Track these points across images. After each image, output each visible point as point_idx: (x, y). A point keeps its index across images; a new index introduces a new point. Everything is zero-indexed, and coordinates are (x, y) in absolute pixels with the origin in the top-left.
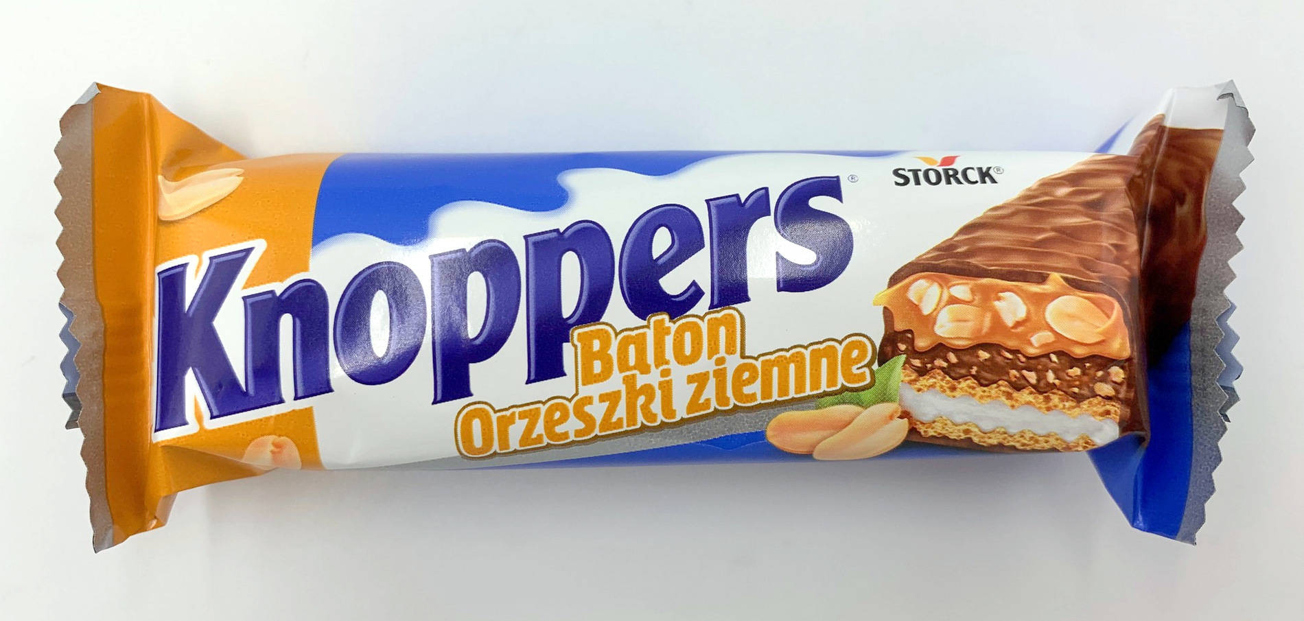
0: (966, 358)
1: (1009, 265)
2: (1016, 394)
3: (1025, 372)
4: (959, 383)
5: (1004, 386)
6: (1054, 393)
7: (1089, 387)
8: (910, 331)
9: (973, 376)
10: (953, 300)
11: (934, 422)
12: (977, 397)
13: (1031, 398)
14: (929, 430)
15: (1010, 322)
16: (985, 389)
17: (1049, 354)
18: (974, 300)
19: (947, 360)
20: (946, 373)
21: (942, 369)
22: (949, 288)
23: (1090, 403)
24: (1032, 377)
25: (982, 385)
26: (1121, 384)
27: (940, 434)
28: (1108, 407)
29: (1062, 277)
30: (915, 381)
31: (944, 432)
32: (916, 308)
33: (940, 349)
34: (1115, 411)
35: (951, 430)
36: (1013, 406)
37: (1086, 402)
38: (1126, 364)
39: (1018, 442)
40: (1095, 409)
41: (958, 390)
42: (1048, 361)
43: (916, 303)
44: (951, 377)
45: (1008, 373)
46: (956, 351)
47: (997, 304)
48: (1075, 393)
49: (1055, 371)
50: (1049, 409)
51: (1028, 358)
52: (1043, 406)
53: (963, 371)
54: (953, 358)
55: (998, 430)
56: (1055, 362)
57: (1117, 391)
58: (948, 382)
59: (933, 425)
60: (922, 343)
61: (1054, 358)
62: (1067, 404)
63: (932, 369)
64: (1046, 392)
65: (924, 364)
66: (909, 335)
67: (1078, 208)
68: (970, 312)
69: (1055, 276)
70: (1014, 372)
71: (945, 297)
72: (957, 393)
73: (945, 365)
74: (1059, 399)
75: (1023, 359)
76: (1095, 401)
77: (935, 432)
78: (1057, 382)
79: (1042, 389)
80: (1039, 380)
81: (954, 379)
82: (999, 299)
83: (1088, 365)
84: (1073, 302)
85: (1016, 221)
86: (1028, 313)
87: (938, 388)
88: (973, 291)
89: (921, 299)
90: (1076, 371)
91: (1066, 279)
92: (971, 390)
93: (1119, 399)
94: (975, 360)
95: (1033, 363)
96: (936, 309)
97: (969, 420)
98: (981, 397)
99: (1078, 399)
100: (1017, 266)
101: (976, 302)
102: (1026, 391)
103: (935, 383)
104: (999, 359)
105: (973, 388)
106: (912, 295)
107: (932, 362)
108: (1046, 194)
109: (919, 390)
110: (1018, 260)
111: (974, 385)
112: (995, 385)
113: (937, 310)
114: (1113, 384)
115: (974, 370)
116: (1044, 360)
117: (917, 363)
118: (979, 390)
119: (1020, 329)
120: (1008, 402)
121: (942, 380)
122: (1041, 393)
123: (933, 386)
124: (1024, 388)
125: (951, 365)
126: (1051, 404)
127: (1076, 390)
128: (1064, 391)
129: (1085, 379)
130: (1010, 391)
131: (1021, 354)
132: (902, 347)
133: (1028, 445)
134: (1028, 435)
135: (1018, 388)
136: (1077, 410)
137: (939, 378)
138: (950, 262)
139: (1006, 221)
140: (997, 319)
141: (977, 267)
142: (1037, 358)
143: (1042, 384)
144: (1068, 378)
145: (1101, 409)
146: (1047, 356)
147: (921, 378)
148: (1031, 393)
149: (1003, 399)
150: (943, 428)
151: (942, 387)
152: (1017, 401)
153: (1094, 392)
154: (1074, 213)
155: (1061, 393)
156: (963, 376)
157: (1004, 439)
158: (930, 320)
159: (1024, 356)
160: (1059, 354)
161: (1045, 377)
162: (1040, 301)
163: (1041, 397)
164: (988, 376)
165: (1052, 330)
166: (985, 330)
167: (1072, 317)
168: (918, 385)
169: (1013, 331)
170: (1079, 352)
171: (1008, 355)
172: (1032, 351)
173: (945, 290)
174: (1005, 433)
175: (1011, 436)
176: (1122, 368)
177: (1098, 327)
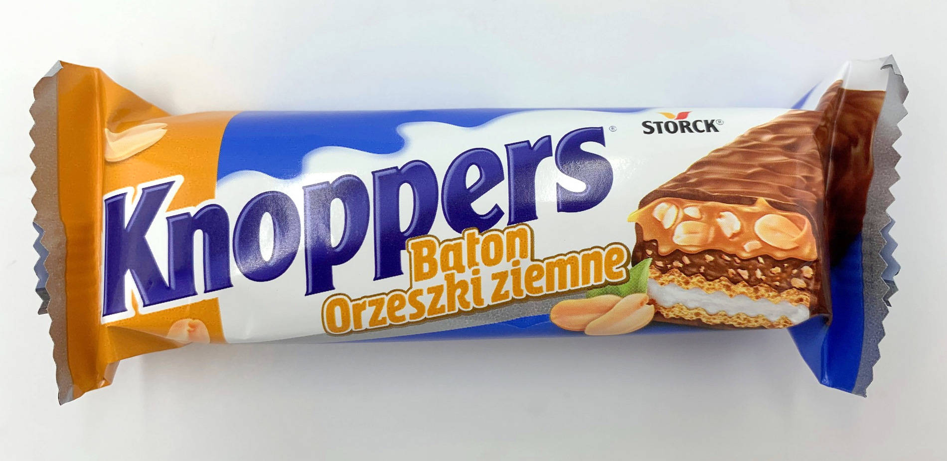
0: (697, 260)
1: (728, 192)
2: (733, 287)
3: (739, 271)
4: (692, 278)
5: (724, 281)
6: (761, 286)
7: (787, 281)
8: (655, 241)
9: (702, 274)
10: (687, 218)
11: (673, 307)
12: (705, 288)
13: (744, 290)
14: (670, 313)
15: (728, 233)
16: (711, 283)
17: (757, 257)
18: (702, 218)
19: (682, 262)
20: (681, 271)
21: (679, 268)
22: (683, 209)
23: (788, 293)
24: (745, 274)
25: (708, 280)
26: (810, 279)
27: (677, 316)
28: (801, 296)
29: (767, 201)
30: (659, 277)
31: (680, 315)
32: (659, 224)
33: (677, 254)
34: (807, 299)
35: (686, 313)
36: (731, 296)
37: (785, 292)
38: (814, 264)
39: (736, 321)
40: (791, 297)
41: (691, 283)
42: (757, 262)
43: (660, 220)
44: (685, 274)
45: (727, 271)
46: (689, 255)
47: (719, 220)
48: (776, 285)
49: (762, 270)
50: (757, 297)
51: (742, 260)
52: (754, 295)
53: (694, 270)
54: (687, 260)
55: (720, 313)
56: (762, 263)
57: (808, 284)
58: (683, 278)
59: (673, 310)
60: (664, 250)
61: (761, 260)
62: (771, 294)
63: (672, 268)
64: (755, 285)
65: (666, 265)
66: (655, 244)
67: (779, 149)
68: (699, 226)
69: (762, 200)
70: (731, 271)
71: (681, 216)
72: (690, 286)
73: (681, 265)
74: (765, 290)
75: (738, 261)
76: (791, 291)
77: (674, 315)
78: (763, 278)
79: (753, 283)
80: (750, 277)
81: (687, 275)
82: (720, 217)
83: (786, 265)
84: (775, 219)
85: (733, 159)
86: (742, 227)
87: (676, 283)
88: (701, 211)
89: (663, 216)
90: (777, 270)
91: (770, 202)
92: (700, 284)
93: (809, 290)
94: (702, 261)
95: (746, 263)
96: (673, 225)
97: (699, 306)
98: (708, 289)
99: (779, 290)
100: (733, 192)
101: (703, 219)
102: (740, 284)
103: (674, 279)
104: (720, 261)
105: (702, 282)
106: (656, 214)
107: (671, 263)
108: (755, 139)
109: (662, 284)
110: (735, 188)
111: (702, 280)
112: (718, 280)
113: (675, 224)
114: (805, 279)
115: (702, 269)
116: (754, 261)
117: (660, 264)
118: (706, 284)
119: (736, 239)
120: (728, 293)
121: (679, 276)
122: (752, 286)
123: (672, 281)
124: (739, 282)
125: (685, 266)
126: (759, 294)
127: (778, 283)
128: (769, 285)
129: (784, 275)
130: (729, 284)
131: (736, 256)
132: (650, 252)
133: (742, 324)
134: (742, 317)
135: (735, 282)
136: (779, 298)
137: (677, 275)
138: (684, 190)
139: (726, 160)
140: (719, 232)
141: (703, 193)
142: (748, 260)
143: (752, 279)
144: (772, 275)
145: (796, 298)
146: (756, 258)
147: (663, 275)
148: (744, 286)
149: (724, 290)
150: (680, 312)
151: (679, 281)
152: (734, 291)
153: (791, 285)
154: (776, 154)
155: (766, 285)
156: (694, 274)
157: (725, 319)
158: (670, 233)
159: (739, 259)
160: (765, 257)
161: (755, 274)
162: (750, 218)
163: (752, 289)
164: (713, 273)
165: (760, 240)
166: (710, 240)
167: (774, 230)
168: (661, 280)
169: (731, 240)
170: (779, 255)
171: (727, 258)
172: (745, 255)
173: (681, 210)
174: (725, 315)
175: (730, 318)
176: (811, 267)
177: (794, 237)
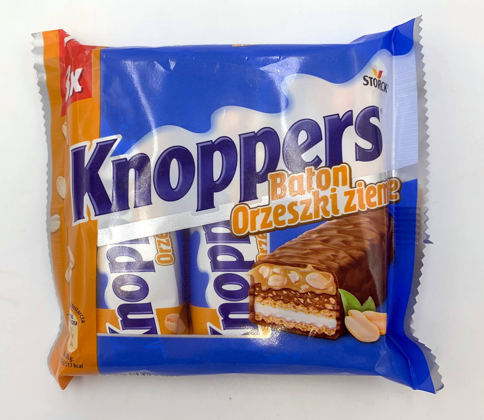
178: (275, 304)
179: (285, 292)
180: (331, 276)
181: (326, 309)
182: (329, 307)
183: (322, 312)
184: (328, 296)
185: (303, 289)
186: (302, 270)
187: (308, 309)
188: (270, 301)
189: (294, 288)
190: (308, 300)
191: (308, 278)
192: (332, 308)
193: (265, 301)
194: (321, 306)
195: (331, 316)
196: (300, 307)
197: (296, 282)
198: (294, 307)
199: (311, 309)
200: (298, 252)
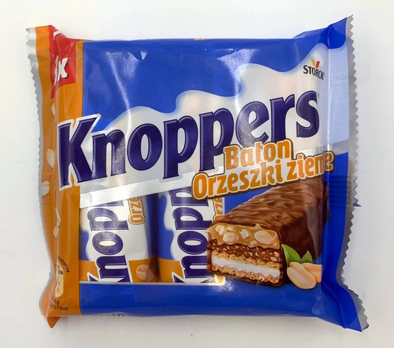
178: (229, 257)
179: (237, 247)
180: (276, 234)
181: (271, 261)
182: (274, 259)
183: (268, 264)
184: (273, 250)
185: (252, 244)
186: (251, 228)
187: (256, 261)
188: (224, 254)
189: (245, 244)
190: (256, 254)
191: (256, 235)
192: (276, 260)
193: (221, 254)
194: (267, 259)
195: (276, 267)
196: (249, 260)
197: (247, 238)
198: (245, 260)
199: (258, 261)
200: (248, 213)
